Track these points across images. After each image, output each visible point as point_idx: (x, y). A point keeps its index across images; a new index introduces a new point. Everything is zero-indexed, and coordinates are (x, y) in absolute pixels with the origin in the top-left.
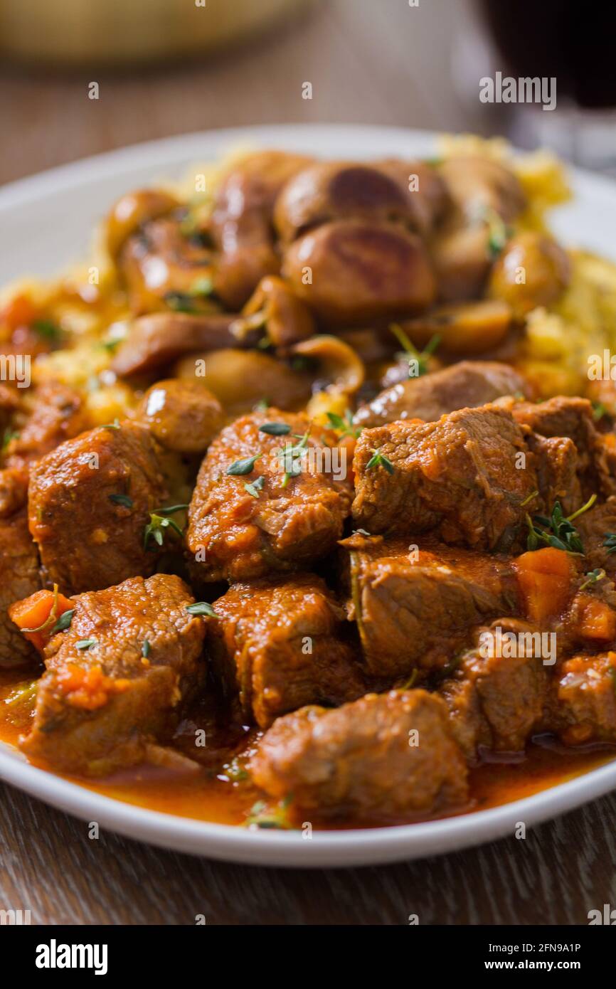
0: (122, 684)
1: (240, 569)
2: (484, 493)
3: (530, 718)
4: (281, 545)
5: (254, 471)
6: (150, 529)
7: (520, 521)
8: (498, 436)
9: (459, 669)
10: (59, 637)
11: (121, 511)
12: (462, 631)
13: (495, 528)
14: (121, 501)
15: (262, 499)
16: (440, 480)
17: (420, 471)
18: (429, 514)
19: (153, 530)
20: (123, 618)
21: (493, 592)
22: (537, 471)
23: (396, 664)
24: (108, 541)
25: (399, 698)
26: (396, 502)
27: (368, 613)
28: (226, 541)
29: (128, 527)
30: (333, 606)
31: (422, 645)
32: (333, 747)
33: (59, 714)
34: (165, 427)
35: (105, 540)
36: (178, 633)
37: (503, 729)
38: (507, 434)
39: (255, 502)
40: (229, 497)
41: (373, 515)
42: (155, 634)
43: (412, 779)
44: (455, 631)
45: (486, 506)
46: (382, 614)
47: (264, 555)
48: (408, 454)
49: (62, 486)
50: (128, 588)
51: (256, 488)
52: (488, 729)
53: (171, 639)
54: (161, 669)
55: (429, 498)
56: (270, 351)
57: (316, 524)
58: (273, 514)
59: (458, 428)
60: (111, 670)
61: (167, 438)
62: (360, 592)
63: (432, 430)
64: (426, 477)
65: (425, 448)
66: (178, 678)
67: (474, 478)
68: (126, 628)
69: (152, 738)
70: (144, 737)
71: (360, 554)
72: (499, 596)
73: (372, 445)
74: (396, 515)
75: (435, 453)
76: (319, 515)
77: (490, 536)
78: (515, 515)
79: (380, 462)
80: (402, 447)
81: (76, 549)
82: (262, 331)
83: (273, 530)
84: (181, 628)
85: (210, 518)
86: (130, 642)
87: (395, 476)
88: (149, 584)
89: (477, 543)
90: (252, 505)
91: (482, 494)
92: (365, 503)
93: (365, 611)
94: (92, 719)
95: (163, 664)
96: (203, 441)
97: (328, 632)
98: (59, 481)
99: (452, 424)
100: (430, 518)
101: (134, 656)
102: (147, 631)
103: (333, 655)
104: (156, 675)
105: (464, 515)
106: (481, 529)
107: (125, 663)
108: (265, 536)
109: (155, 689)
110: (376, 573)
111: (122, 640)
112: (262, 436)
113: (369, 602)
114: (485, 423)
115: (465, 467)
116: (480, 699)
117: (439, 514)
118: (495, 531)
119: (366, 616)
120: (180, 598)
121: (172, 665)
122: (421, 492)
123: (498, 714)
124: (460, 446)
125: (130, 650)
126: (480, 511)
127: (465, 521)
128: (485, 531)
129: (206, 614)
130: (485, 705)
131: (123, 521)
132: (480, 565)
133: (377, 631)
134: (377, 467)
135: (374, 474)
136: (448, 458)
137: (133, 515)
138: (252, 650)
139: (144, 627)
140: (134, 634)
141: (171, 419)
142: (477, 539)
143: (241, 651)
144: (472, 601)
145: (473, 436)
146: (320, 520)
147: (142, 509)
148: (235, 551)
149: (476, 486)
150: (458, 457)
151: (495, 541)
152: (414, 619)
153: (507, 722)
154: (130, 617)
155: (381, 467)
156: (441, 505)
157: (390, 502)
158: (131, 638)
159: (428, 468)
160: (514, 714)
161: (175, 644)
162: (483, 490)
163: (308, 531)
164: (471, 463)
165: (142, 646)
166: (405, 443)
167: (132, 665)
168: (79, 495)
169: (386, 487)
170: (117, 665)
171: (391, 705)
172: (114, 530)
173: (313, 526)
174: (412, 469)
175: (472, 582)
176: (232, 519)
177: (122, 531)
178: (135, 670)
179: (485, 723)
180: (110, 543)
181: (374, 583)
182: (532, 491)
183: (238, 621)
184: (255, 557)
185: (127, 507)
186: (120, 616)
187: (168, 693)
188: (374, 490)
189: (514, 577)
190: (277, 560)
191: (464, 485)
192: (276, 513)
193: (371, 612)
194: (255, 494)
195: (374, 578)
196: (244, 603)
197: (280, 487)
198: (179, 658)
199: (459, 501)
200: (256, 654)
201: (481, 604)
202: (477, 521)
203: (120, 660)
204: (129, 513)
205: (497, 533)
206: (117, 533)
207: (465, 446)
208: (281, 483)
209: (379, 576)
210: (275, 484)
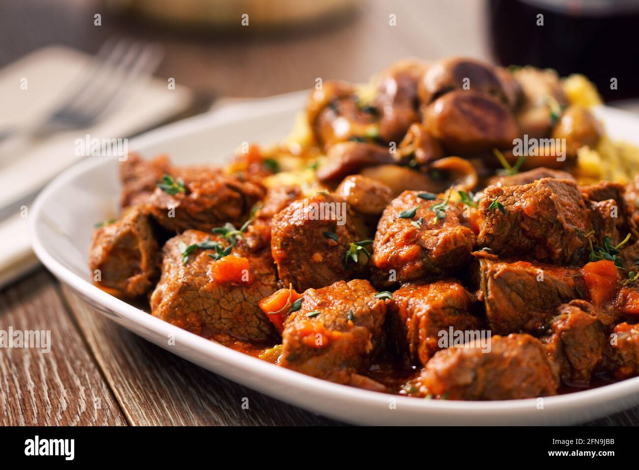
0: (336, 334)
1: (408, 273)
2: (563, 227)
3: (595, 358)
4: (435, 255)
5: (416, 217)
6: (350, 252)
7: (584, 247)
8: (569, 197)
9: (549, 329)
10: (294, 314)
11: (332, 241)
12: (550, 309)
13: (569, 249)
14: (331, 236)
15: (422, 229)
16: (535, 217)
17: (522, 211)
18: (527, 241)
19: (351, 253)
20: (335, 300)
21: (569, 286)
22: (593, 222)
23: (509, 327)
24: (323, 260)
25: (514, 338)
26: (506, 233)
27: (491, 293)
28: (400, 255)
29: (335, 253)
30: (468, 293)
31: (525, 316)
32: (476, 359)
33: (298, 349)
34: (357, 198)
35: (321, 260)
36: (370, 309)
37: (578, 365)
38: (575, 197)
39: (418, 231)
40: (402, 228)
41: (492, 242)
42: (356, 308)
43: (524, 385)
44: (546, 309)
45: (563, 235)
46: (501, 295)
47: (424, 263)
48: (515, 202)
49: (294, 226)
50: (337, 286)
51: (418, 224)
52: (568, 366)
53: (366, 311)
54: (360, 328)
55: (528, 229)
56: (417, 168)
57: (458, 242)
58: (430, 237)
59: (546, 187)
60: (329, 327)
61: (358, 205)
62: (486, 281)
63: (529, 188)
64: (526, 215)
65: (525, 198)
66: (371, 335)
67: (556, 217)
68: (337, 305)
69: (355, 370)
70: (350, 369)
71: (486, 260)
72: (573, 289)
73: (491, 197)
74: (506, 243)
75: (532, 200)
76: (459, 236)
77: (566, 254)
78: (581, 242)
79: (497, 207)
80: (511, 198)
81: (302, 266)
82: (412, 156)
83: (430, 246)
84: (372, 306)
85: (388, 244)
86: (340, 312)
87: (506, 216)
88: (350, 284)
89: (558, 259)
90: (417, 232)
91: (561, 227)
92: (487, 234)
93: (490, 293)
94: (318, 355)
95: (361, 326)
96: (380, 208)
97: (465, 308)
98: (292, 223)
99: (542, 184)
100: (528, 244)
101: (343, 320)
102: (351, 307)
103: (468, 322)
104: (358, 331)
105: (550, 240)
106: (559, 250)
107: (337, 324)
108: (424, 250)
109: (357, 340)
110: (497, 269)
111: (335, 312)
112: (419, 200)
113: (492, 288)
114: (561, 188)
115: (550, 210)
116: (563, 345)
117: (533, 241)
118: (569, 251)
119: (490, 296)
120: (369, 291)
121: (367, 326)
122: (523, 225)
123: (575, 356)
124: (547, 197)
125: (340, 317)
126: (560, 238)
127: (550, 244)
128: (563, 251)
129: (387, 297)
130: (567, 350)
131: (333, 248)
132: (560, 271)
133: (497, 305)
134: (495, 210)
135: (493, 215)
136: (540, 204)
137: (338, 245)
138: (419, 314)
139: (349, 305)
140: (342, 308)
141: (360, 193)
142: (557, 256)
143: (411, 318)
144: (556, 290)
145: (555, 192)
146: (460, 240)
147: (344, 243)
148: (404, 261)
149: (557, 221)
150: (547, 203)
151: (569, 257)
152: (521, 300)
153: (580, 361)
154: (339, 300)
155: (497, 210)
156: (536, 235)
157: (503, 233)
158: (341, 311)
159: (527, 209)
160: (585, 356)
161: (369, 315)
162: (562, 224)
163: (452, 247)
164: (554, 208)
165: (348, 315)
166: (512, 195)
167: (342, 325)
168: (305, 230)
169: (500, 223)
170: (333, 324)
171: (510, 341)
172: (327, 254)
173: (455, 244)
174: (517, 211)
175: (556, 278)
176: (403, 242)
177: (331, 255)
178: (344, 328)
179: (567, 362)
180: (324, 262)
181: (495, 275)
182: (590, 230)
183: (409, 300)
184: (418, 264)
185: (335, 240)
186: (333, 299)
187: (365, 344)
188: (492, 225)
189: (582, 278)
190: (432, 266)
191: (550, 220)
192: (432, 237)
193: (494, 293)
194: (418, 227)
195: (495, 272)
196: (411, 292)
197: (434, 224)
198: (371, 323)
199: (546, 232)
200: (421, 316)
201: (561, 292)
202: (558, 244)
203: (334, 322)
204: (336, 244)
205: (570, 253)
206: (328, 256)
207: (550, 197)
208: (433, 222)
209: (499, 270)
210: (430, 222)
